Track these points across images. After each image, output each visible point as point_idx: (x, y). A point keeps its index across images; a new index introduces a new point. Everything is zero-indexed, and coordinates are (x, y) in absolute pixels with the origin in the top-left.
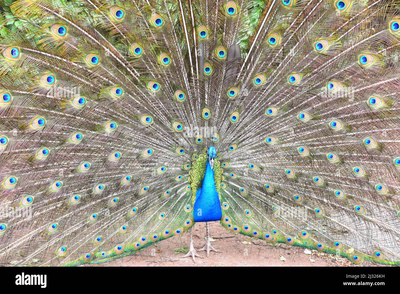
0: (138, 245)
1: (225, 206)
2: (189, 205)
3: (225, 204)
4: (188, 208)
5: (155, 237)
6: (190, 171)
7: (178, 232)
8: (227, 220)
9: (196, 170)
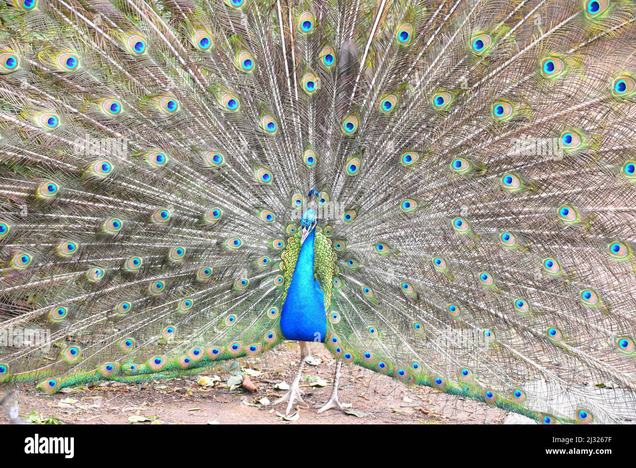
0: (187, 361)
1: (335, 317)
2: (275, 307)
3: (335, 315)
4: (273, 313)
5: (215, 352)
6: (284, 253)
7: (253, 349)
8: (335, 341)
9: (293, 252)
